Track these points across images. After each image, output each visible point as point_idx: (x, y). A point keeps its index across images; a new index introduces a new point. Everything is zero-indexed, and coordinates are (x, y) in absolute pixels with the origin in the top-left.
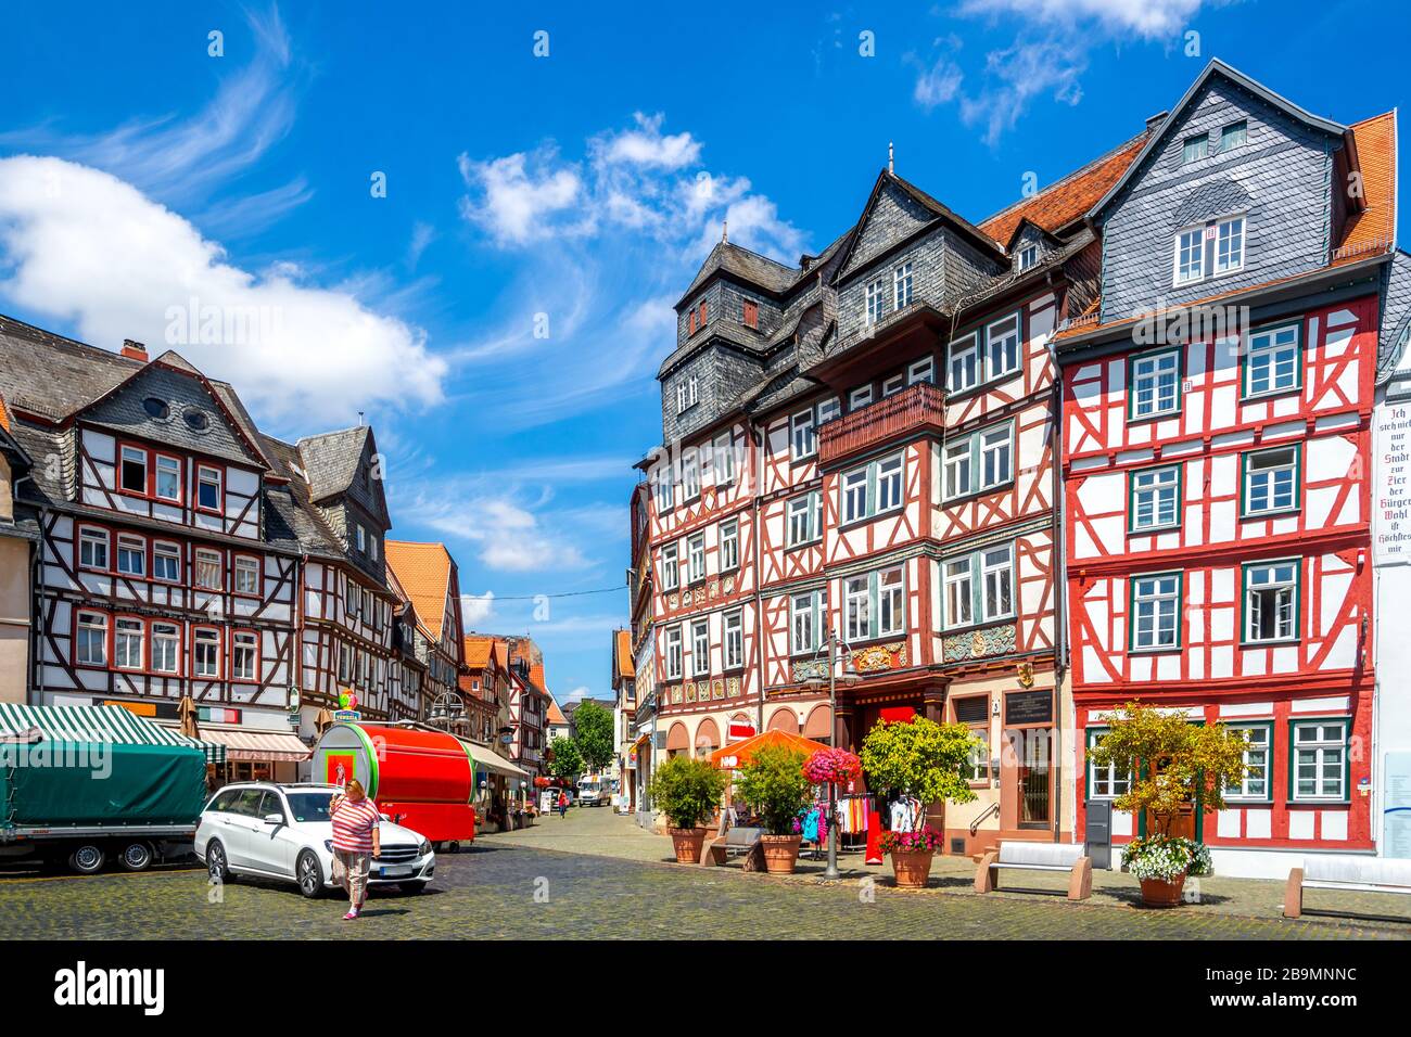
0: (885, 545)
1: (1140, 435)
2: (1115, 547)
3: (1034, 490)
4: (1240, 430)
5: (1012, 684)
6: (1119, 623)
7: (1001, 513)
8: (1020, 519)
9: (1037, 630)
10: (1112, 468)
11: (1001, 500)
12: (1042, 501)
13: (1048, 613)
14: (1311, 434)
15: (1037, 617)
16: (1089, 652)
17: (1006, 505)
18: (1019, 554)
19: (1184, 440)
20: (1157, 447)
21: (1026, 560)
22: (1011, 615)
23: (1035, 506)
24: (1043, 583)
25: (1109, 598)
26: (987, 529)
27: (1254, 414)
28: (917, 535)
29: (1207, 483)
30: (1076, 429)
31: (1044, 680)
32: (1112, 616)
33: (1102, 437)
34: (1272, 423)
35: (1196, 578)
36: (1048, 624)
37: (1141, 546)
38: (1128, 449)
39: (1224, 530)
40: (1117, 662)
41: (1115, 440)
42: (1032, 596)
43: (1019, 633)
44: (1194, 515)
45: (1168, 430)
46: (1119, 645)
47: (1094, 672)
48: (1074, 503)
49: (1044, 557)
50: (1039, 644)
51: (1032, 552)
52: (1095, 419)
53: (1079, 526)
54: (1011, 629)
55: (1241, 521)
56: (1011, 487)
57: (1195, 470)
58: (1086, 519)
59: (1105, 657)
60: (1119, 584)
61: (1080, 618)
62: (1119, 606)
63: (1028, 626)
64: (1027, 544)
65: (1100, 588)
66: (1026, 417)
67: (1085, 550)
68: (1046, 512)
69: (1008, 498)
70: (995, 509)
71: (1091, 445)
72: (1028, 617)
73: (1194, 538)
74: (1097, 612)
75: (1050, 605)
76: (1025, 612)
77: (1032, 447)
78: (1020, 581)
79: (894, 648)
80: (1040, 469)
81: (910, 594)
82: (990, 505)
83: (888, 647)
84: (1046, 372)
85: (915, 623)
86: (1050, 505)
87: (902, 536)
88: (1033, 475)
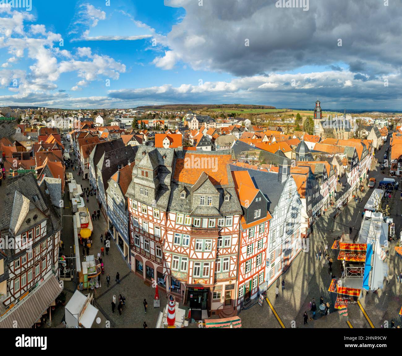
1: (250, 240)
2: (245, 258)
3: (234, 249)
5: (228, 283)
8: (231, 253)
9: (233, 273)
12: (236, 251)
13: (235, 270)
15: (233, 271)
17: (229, 251)
18: (231, 259)
20: (251, 242)
21: (232, 261)
22: (228, 270)
23: (234, 252)
24: (234, 265)
26: (225, 254)
28: (214, 257)
30: (243, 241)
31: (234, 282)
32: (244, 268)
33: (246, 241)
35: (253, 259)
36: (235, 272)
37: (248, 257)
38: (248, 243)
42: (232, 267)
43: (229, 274)
45: (252, 239)
47: (241, 279)
49: (235, 260)
50: (233, 276)
51: (233, 259)
58: (242, 254)
59: (242, 276)
60: (244, 263)
61: (240, 270)
63: (231, 272)
64: (232, 258)
65: (242, 265)
66: (234, 236)
67: (242, 259)
69: (230, 249)
71: (245, 243)
72: (231, 271)
74: (242, 268)
75: (235, 269)
76: (231, 270)
78: (230, 264)
79: (206, 280)
80: (236, 245)
81: (211, 269)
82: (226, 250)
83: (205, 279)
84: (236, 228)
85: (212, 275)
86: (237, 251)
87: (211, 257)
88: (234, 246)
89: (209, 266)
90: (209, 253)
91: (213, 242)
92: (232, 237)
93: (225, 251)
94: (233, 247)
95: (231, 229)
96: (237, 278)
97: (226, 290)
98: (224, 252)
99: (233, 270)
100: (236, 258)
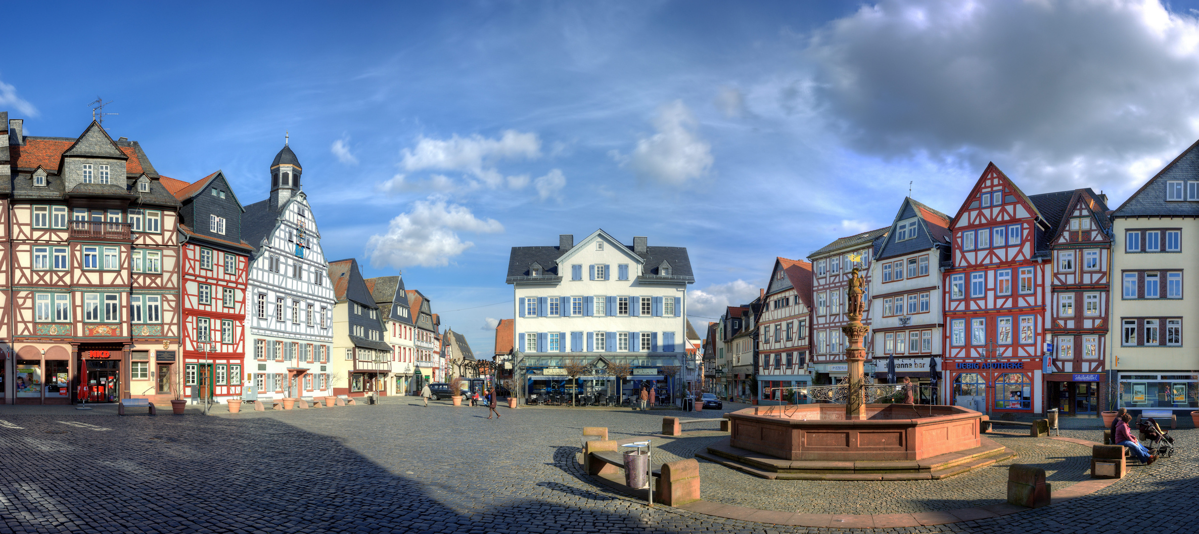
0: (109, 283)
1: (203, 273)
2: (196, 307)
3: (170, 279)
4: (223, 280)
5: (160, 347)
6: (195, 331)
7: (156, 284)
8: (163, 288)
9: (169, 329)
10: (195, 281)
11: (156, 279)
13: (175, 324)
14: (236, 288)
15: (171, 324)
16: (187, 339)
17: (158, 281)
18: (162, 301)
19: (212, 278)
20: (206, 278)
21: (165, 303)
22: (159, 322)
23: (170, 286)
24: (172, 313)
25: (192, 322)
26: (149, 287)
27: (227, 277)
28: (126, 283)
29: (216, 293)
30: (188, 265)
31: (173, 347)
32: (193, 329)
33: (194, 270)
34: (230, 281)
35: (212, 321)
36: (174, 328)
37: (202, 308)
38: (200, 276)
39: (220, 310)
40: (195, 344)
41: (197, 273)
42: (168, 317)
43: (163, 329)
44: (214, 301)
45: (209, 274)
46: (195, 339)
47: (189, 347)
48: (184, 289)
49: (173, 304)
50: (170, 334)
51: (168, 301)
52: (192, 262)
53: (186, 296)
54: (159, 328)
55: (224, 307)
56: (161, 275)
57: (214, 287)
58: (188, 295)
59: (192, 342)
60: (195, 318)
61: (185, 328)
62: (195, 326)
63: (166, 327)
64: (166, 298)
65: (190, 319)
66: (166, 252)
67: (188, 305)
68: (174, 288)
69: (159, 279)
70: (153, 281)
71: (191, 271)
72: (167, 324)
73: (214, 310)
74: (189, 326)
75: (175, 321)
76: (165, 322)
77: (169, 263)
78: (163, 311)
79: (113, 327)
80: (172, 273)
81: (121, 307)
82: (151, 279)
83: (110, 326)
84: (170, 238)
85: (125, 319)
86: (176, 286)
87: (119, 281)
88: (169, 274)
89: (117, 302)
90: (115, 274)
91: (121, 252)
92: (163, 256)
93: (148, 281)
94: (166, 276)
95: (158, 239)
96: (180, 341)
97: (157, 359)
98: (147, 284)
99: (169, 322)
100: (174, 299)
